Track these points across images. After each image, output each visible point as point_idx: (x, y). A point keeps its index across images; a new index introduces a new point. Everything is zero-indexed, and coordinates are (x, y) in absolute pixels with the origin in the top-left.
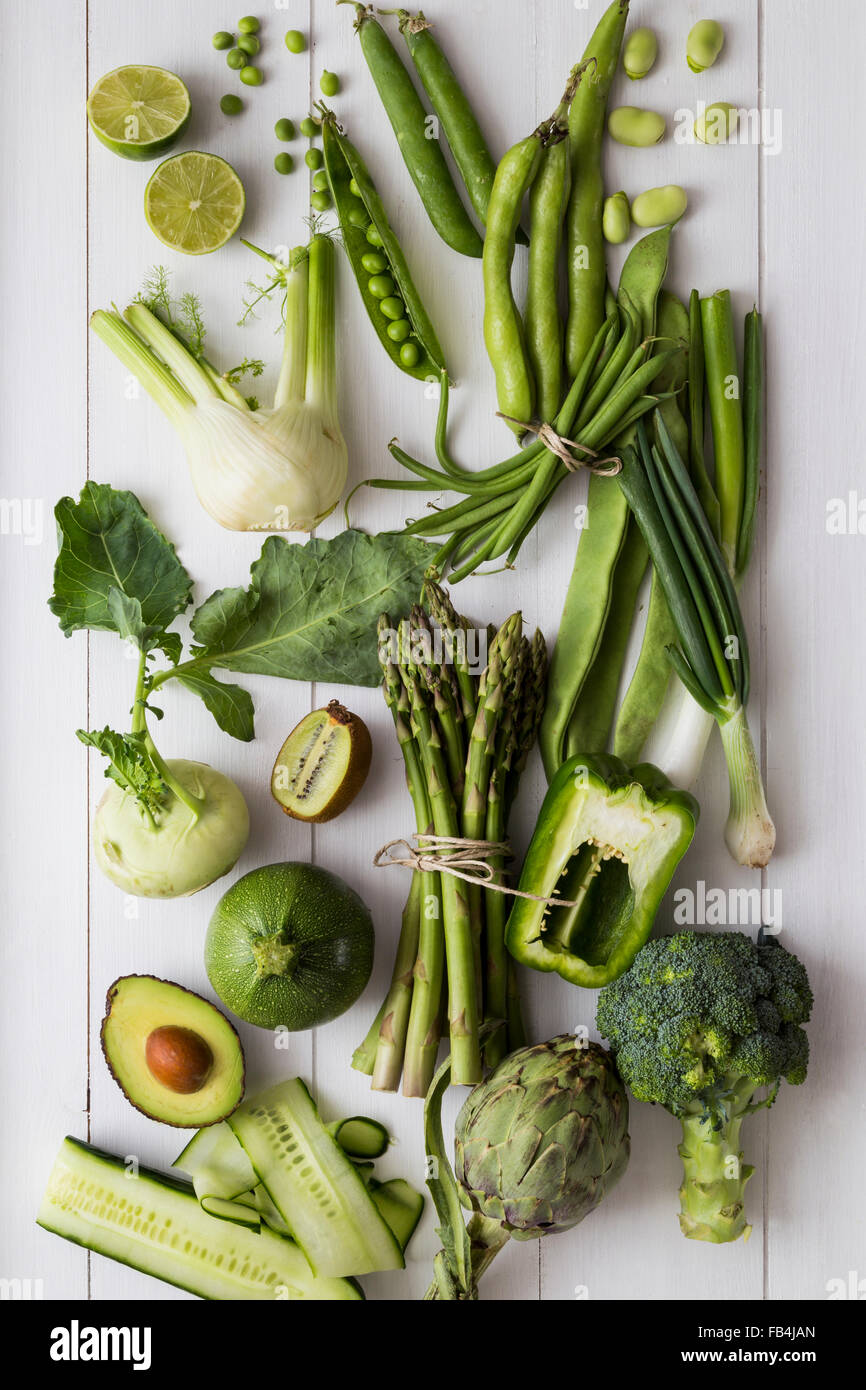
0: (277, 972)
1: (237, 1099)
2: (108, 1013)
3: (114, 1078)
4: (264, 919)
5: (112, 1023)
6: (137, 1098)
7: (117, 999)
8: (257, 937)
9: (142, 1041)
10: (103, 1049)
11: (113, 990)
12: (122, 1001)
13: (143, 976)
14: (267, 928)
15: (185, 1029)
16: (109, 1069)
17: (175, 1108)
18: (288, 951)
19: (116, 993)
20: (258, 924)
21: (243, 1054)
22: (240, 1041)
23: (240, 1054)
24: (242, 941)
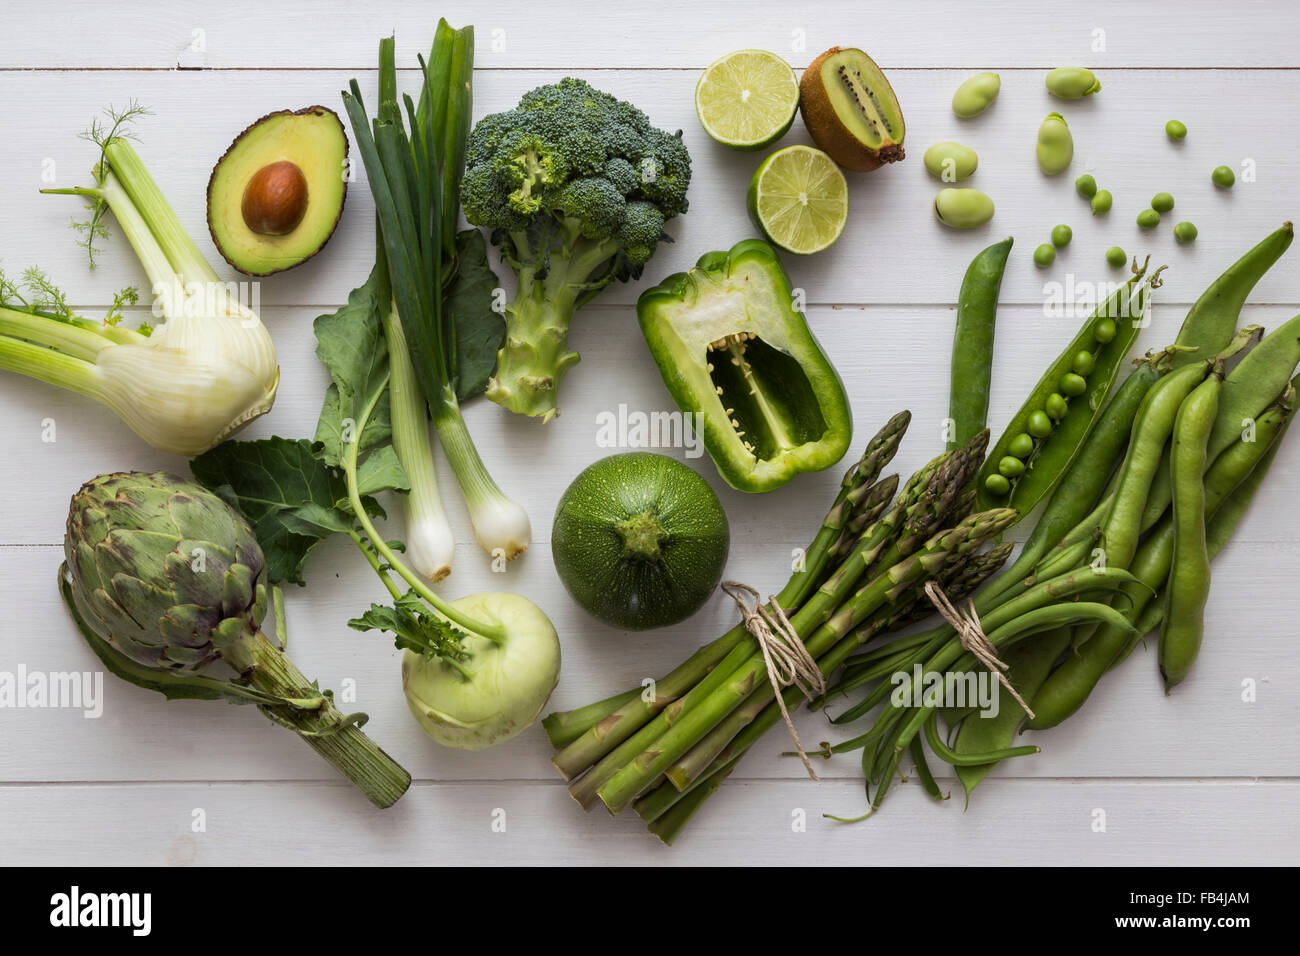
0: (630, 543)
1: (256, 271)
2: (296, 114)
3: (234, 141)
4: (673, 513)
5: (288, 121)
6: (222, 171)
7: (314, 117)
8: (655, 509)
9: (281, 157)
10: (259, 120)
11: (320, 111)
12: (313, 123)
13: (345, 136)
14: (666, 518)
15: (307, 195)
16: (242, 133)
17: (226, 213)
18: (654, 548)
19: (320, 114)
20: (667, 508)
21: (303, 262)
22: (314, 255)
23: (301, 259)
24: (645, 497)
